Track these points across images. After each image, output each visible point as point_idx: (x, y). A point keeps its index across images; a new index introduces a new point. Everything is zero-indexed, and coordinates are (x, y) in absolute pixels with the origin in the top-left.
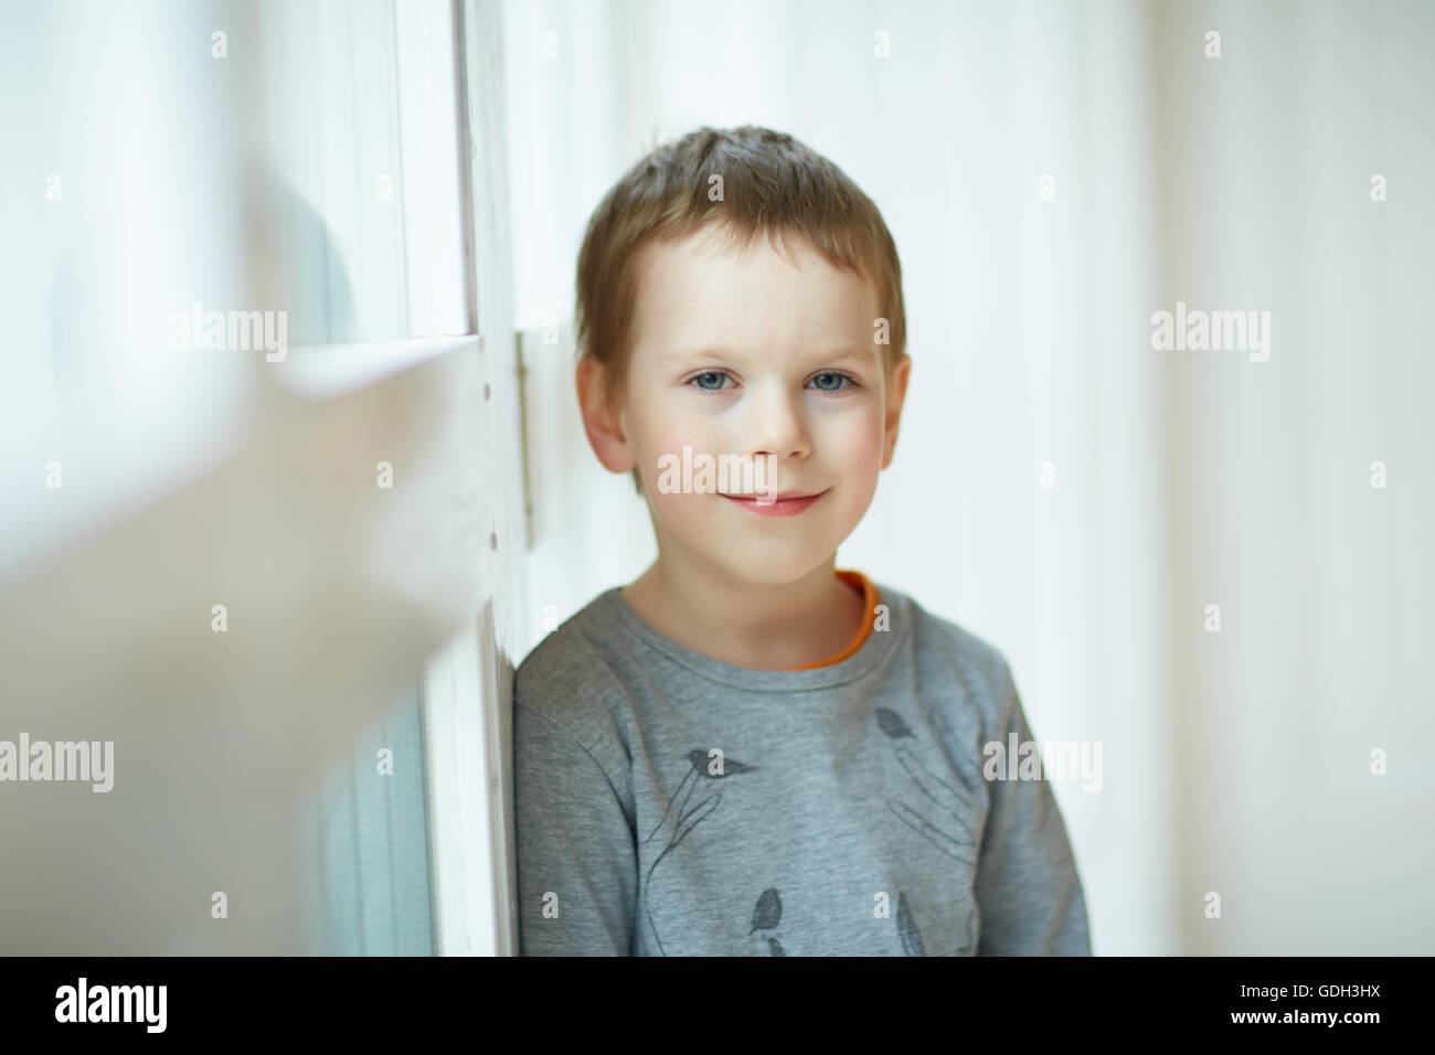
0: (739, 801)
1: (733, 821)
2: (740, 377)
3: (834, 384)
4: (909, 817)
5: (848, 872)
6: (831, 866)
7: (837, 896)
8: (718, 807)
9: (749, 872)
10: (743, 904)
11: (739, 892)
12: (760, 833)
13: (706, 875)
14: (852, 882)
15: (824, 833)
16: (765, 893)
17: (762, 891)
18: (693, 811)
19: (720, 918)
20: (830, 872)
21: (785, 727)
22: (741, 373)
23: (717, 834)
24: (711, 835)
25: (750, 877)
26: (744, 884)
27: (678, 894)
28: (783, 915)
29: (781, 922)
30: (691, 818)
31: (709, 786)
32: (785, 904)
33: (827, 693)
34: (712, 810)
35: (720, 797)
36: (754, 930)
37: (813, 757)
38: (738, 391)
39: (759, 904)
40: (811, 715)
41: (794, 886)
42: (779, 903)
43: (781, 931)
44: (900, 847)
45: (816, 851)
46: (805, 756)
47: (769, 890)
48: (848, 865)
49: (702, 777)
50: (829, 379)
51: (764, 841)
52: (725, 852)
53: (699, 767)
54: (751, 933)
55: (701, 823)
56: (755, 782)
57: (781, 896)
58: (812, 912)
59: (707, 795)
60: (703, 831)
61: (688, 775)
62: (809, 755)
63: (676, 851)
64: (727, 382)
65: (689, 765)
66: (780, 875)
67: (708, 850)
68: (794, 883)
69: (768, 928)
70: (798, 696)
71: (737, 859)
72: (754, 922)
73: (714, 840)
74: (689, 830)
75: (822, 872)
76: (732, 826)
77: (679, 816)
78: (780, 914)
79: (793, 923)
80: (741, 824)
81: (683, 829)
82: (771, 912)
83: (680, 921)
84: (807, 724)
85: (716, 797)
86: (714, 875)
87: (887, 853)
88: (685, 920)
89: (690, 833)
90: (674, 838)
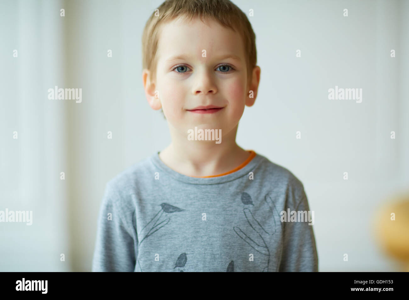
0: (176, 221)
1: (174, 228)
2: (191, 67)
3: (227, 70)
4: (241, 234)
5: (212, 250)
6: (206, 248)
7: (207, 258)
8: (169, 223)
9: (177, 246)
10: (173, 257)
11: (172, 253)
12: (183, 233)
13: (161, 247)
14: (213, 254)
15: (206, 235)
16: (181, 254)
17: (181, 253)
18: (160, 224)
19: (163, 262)
20: (206, 249)
21: (197, 197)
22: (192, 66)
23: (167, 232)
24: (165, 232)
25: (177, 248)
26: (175, 250)
27: (148, 253)
28: (187, 263)
29: (186, 265)
30: (159, 226)
31: (166, 215)
32: (188, 259)
33: (214, 186)
34: (167, 224)
35: (170, 219)
36: (176, 267)
37: (206, 208)
38: (191, 72)
39: (179, 258)
40: (207, 194)
41: (192, 253)
42: (186, 259)
43: (185, 269)
44: (234, 244)
45: (202, 242)
46: (203, 208)
47: (184, 253)
48: (212, 248)
49: (164, 212)
50: (224, 68)
51: (183, 236)
52: (169, 239)
53: (164, 209)
54: (174, 268)
55: (162, 228)
56: (183, 215)
57: (187, 256)
58: (197, 263)
59: (165, 218)
60: (162, 231)
61: (160, 211)
62: (204, 207)
63: (149, 238)
64: (188, 69)
65: (161, 208)
66: (188, 248)
67: (163, 238)
68: (192, 252)
69: (181, 267)
70: (203, 186)
71: (173, 241)
72: (176, 264)
73: (166, 234)
74: (157, 230)
75: (203, 249)
76: (173, 230)
77: (154, 225)
78: (186, 262)
79: (189, 266)
80: (176, 229)
81: (155, 229)
82: (183, 261)
83: (148, 262)
84: (205, 197)
85: (169, 219)
86: (164, 246)
87: (227, 246)
88: (150, 262)
89: (157, 231)
90: (148, 233)
